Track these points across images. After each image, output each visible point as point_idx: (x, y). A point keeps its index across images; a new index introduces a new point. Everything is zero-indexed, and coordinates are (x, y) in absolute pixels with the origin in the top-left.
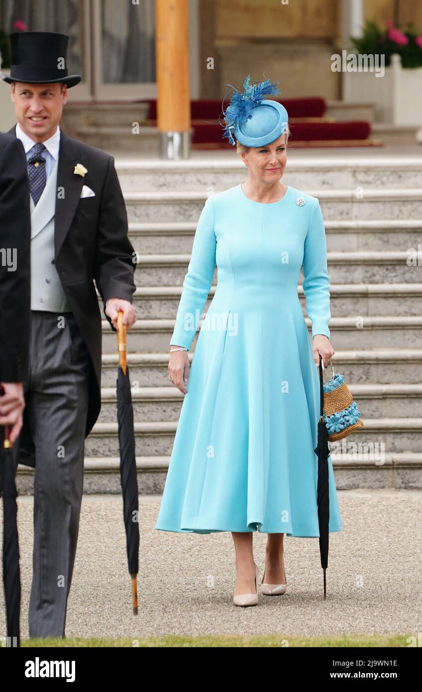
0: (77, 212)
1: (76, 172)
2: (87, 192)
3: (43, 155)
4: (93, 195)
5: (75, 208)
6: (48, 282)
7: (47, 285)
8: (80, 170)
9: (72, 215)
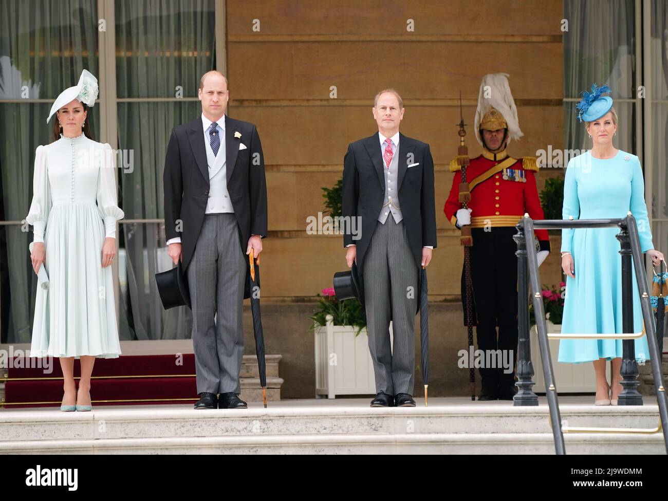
0: (238, 157)
1: (235, 136)
2: (242, 147)
3: (217, 129)
4: (246, 148)
5: (236, 156)
6: (226, 197)
7: (226, 199)
8: (238, 135)
9: (235, 160)
